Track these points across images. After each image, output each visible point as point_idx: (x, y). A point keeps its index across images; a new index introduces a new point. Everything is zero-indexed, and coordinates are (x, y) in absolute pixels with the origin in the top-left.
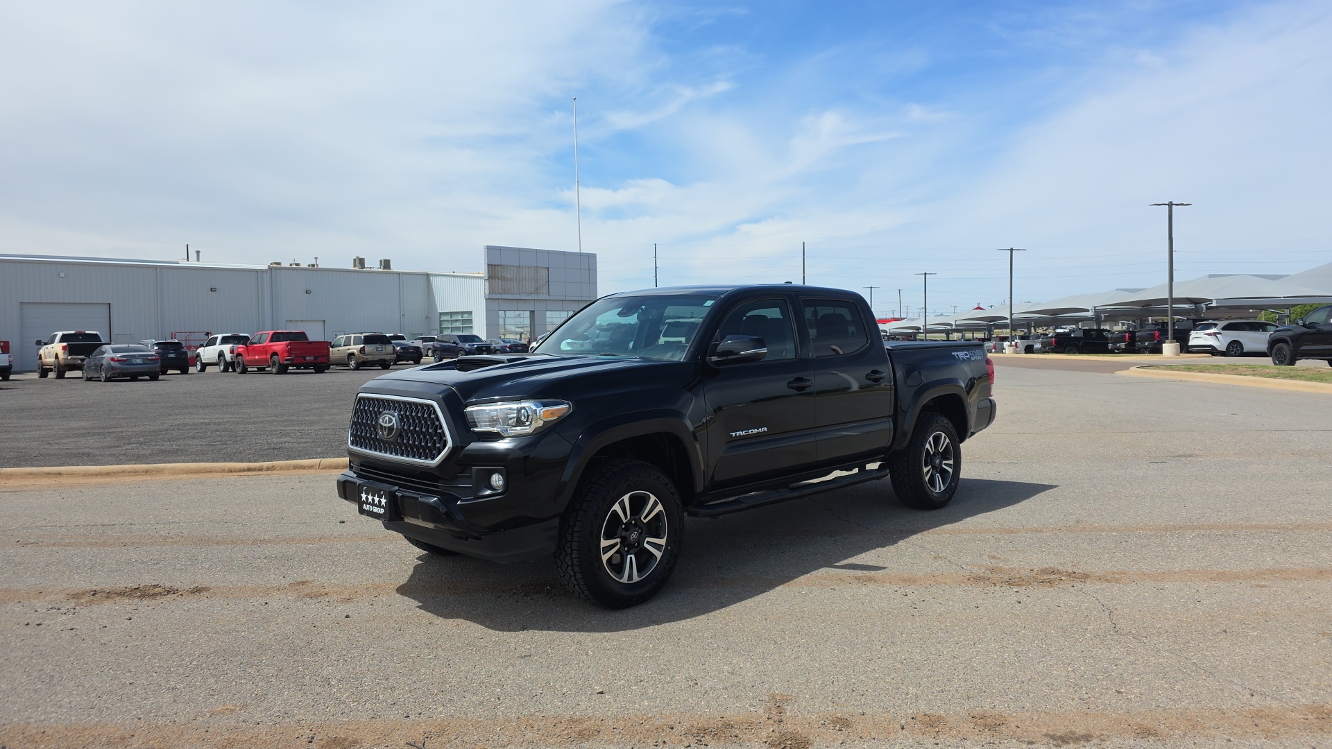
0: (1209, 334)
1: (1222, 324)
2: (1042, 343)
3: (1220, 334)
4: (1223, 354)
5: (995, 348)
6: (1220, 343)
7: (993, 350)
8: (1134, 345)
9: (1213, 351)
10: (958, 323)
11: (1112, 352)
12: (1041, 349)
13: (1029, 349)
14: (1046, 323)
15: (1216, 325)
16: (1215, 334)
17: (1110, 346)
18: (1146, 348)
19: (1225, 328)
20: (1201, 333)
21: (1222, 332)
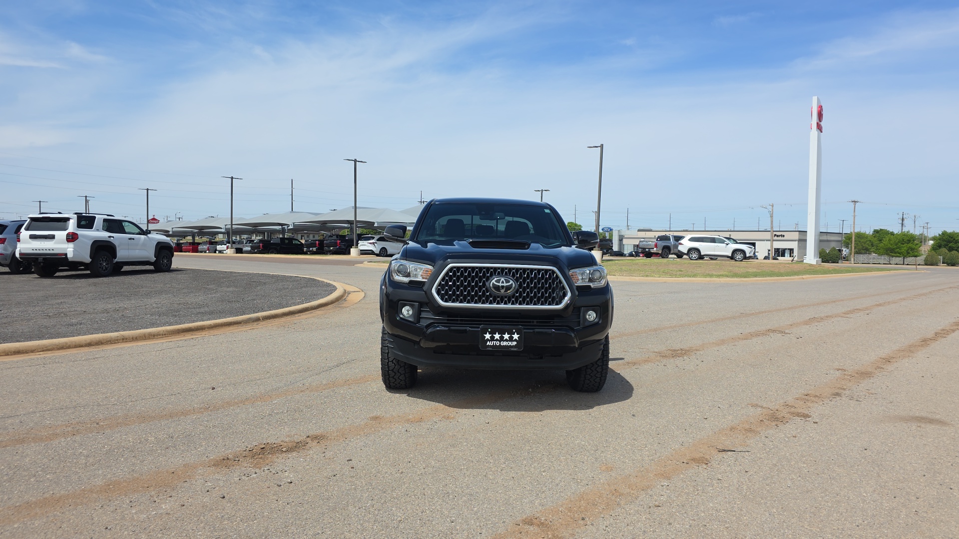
0: (370, 243)
1: (377, 237)
2: (251, 247)
3: (376, 243)
4: (377, 255)
5: (208, 250)
6: (376, 249)
7: (207, 252)
8: (323, 250)
9: (371, 253)
10: (174, 230)
11: (306, 253)
12: (250, 251)
13: (239, 251)
14: (251, 232)
15: (373, 238)
16: (373, 243)
17: (305, 249)
18: (331, 251)
19: (378, 240)
20: (365, 242)
21: (377, 242)
